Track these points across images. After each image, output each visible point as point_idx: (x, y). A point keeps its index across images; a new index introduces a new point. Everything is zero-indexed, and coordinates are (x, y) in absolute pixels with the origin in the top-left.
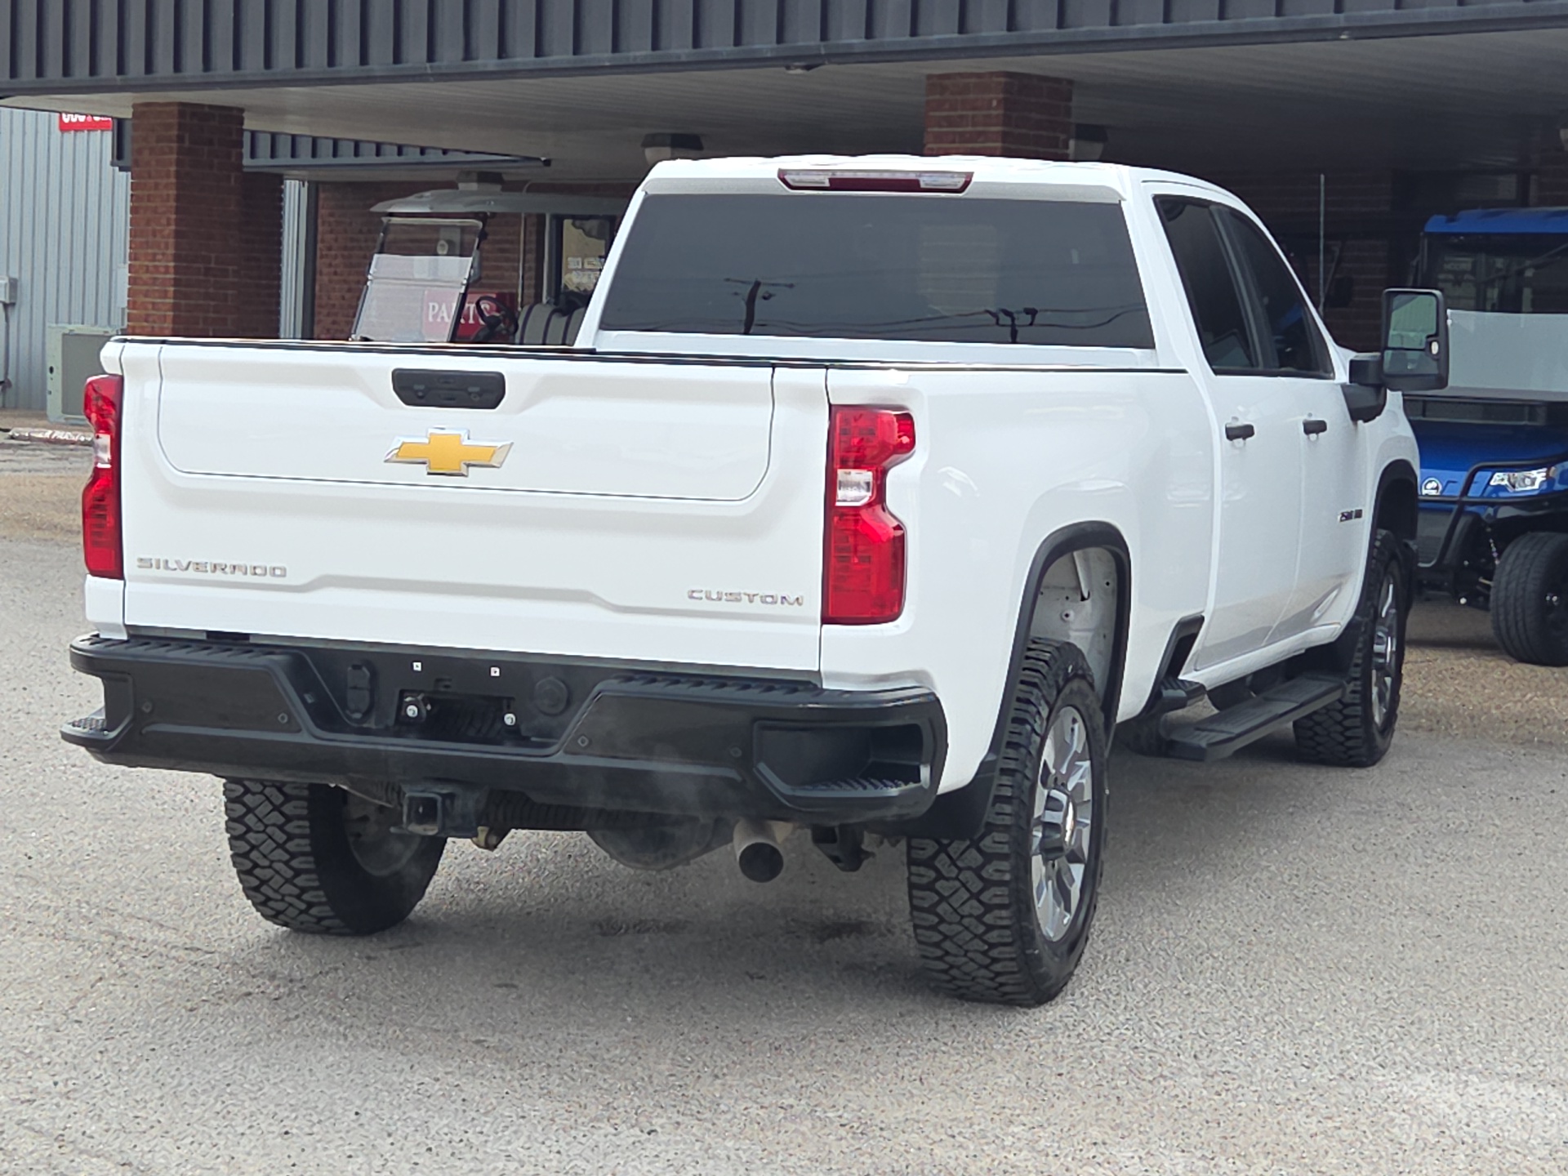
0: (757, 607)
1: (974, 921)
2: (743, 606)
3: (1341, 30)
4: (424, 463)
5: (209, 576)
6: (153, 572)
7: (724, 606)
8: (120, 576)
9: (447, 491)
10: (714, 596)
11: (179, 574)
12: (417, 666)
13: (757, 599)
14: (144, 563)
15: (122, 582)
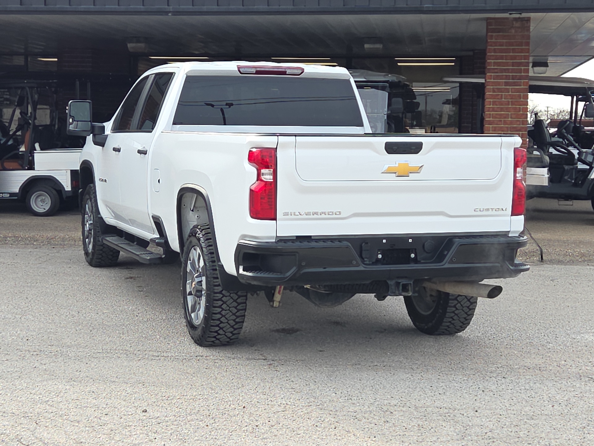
0: (494, 213)
1: (466, 308)
2: (490, 212)
3: (170, 12)
4: (395, 173)
5: (312, 216)
6: (289, 217)
7: (485, 213)
8: (275, 219)
9: (402, 182)
10: (482, 210)
11: (300, 217)
12: (384, 241)
13: (494, 210)
14: (286, 214)
15: (275, 221)
